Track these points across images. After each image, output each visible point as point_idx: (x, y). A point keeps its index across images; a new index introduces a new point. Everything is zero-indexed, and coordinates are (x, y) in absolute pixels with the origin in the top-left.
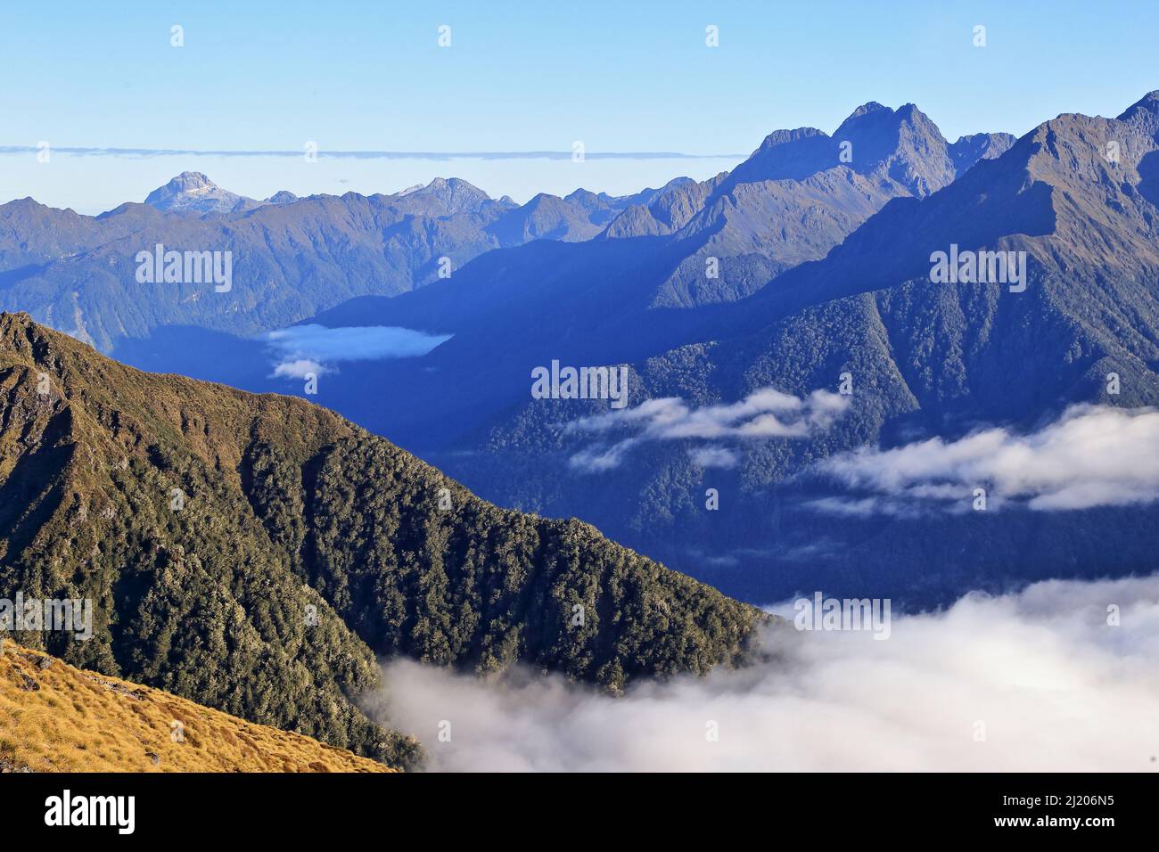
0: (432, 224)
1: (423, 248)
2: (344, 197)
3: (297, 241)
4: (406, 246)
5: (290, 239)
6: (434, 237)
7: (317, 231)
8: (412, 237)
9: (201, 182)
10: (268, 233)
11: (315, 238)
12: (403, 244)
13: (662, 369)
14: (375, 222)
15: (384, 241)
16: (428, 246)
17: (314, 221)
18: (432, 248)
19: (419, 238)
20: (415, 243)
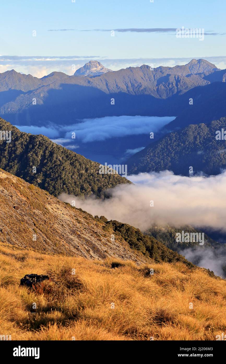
0: (178, 78)
1: (173, 88)
3: (119, 86)
4: (167, 88)
5: (117, 85)
6: (179, 84)
7: (128, 82)
8: (169, 84)
9: (98, 65)
10: (108, 83)
11: (127, 85)
12: (165, 87)
14: (154, 78)
15: (157, 85)
16: (176, 87)
17: (127, 77)
18: (178, 88)
19: (172, 84)
20: (170, 86)
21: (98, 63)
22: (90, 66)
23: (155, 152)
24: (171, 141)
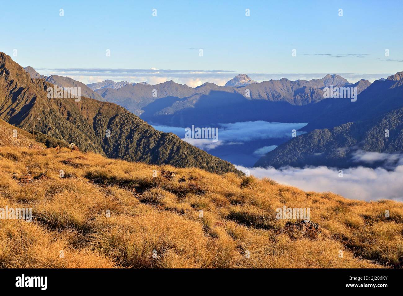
0: (313, 90)
1: (308, 99)
2: (281, 80)
3: (261, 95)
4: (303, 98)
5: (259, 95)
6: (313, 95)
7: (269, 92)
8: (305, 95)
9: (246, 78)
10: (251, 93)
11: (268, 95)
12: (301, 97)
13: (339, 130)
14: (292, 89)
15: (294, 96)
16: (311, 98)
17: (268, 88)
18: (312, 99)
19: (308, 95)
20: (306, 97)
21: (247, 76)
22: (239, 78)
23: (284, 152)
24: (298, 144)
